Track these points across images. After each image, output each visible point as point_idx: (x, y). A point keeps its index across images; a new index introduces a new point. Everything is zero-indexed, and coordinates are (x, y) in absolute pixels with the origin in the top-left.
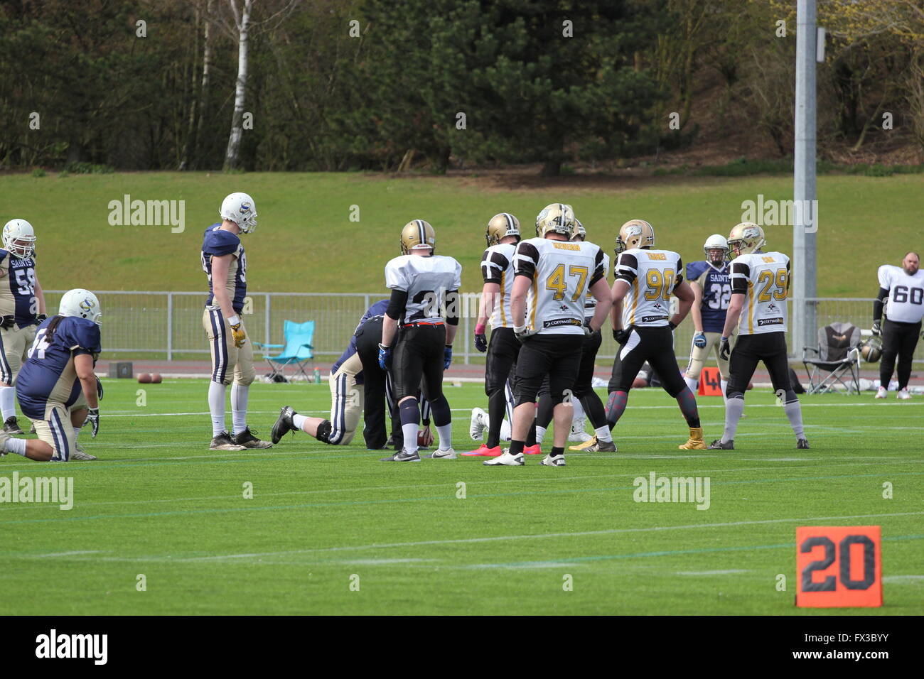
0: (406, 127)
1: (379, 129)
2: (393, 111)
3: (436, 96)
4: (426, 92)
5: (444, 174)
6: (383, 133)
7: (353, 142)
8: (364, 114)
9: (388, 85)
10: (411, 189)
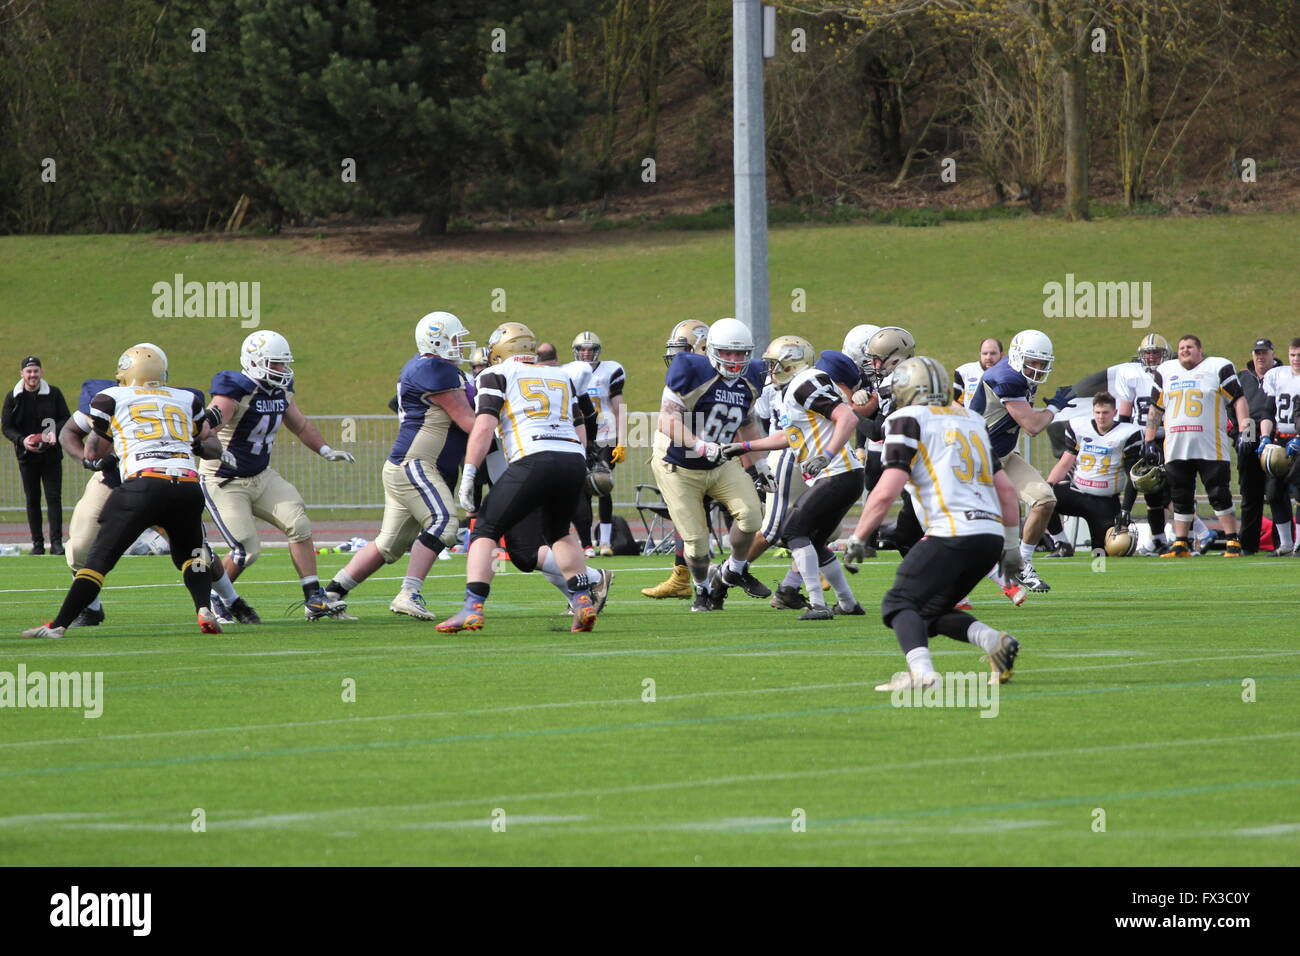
0: (214, 164)
1: (173, 167)
2: (198, 141)
3: (246, 113)
4: (233, 109)
5: (277, 233)
6: (179, 172)
7: (131, 184)
8: (151, 145)
9: (186, 101)
10: (222, 258)
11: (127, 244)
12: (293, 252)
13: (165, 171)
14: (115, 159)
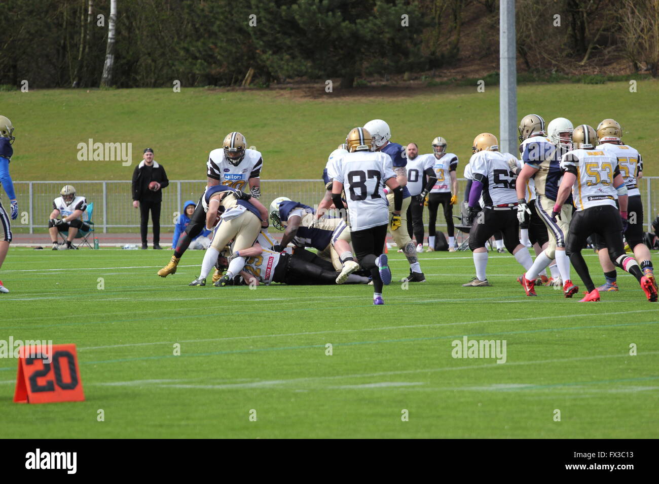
0: (236, 53)
1: (216, 55)
2: (228, 41)
5: (268, 87)
6: (219, 57)
7: (195, 64)
8: (204, 43)
9: (222, 21)
10: (240, 100)
11: (192, 92)
12: (276, 97)
13: (211, 56)
14: (187, 50)
